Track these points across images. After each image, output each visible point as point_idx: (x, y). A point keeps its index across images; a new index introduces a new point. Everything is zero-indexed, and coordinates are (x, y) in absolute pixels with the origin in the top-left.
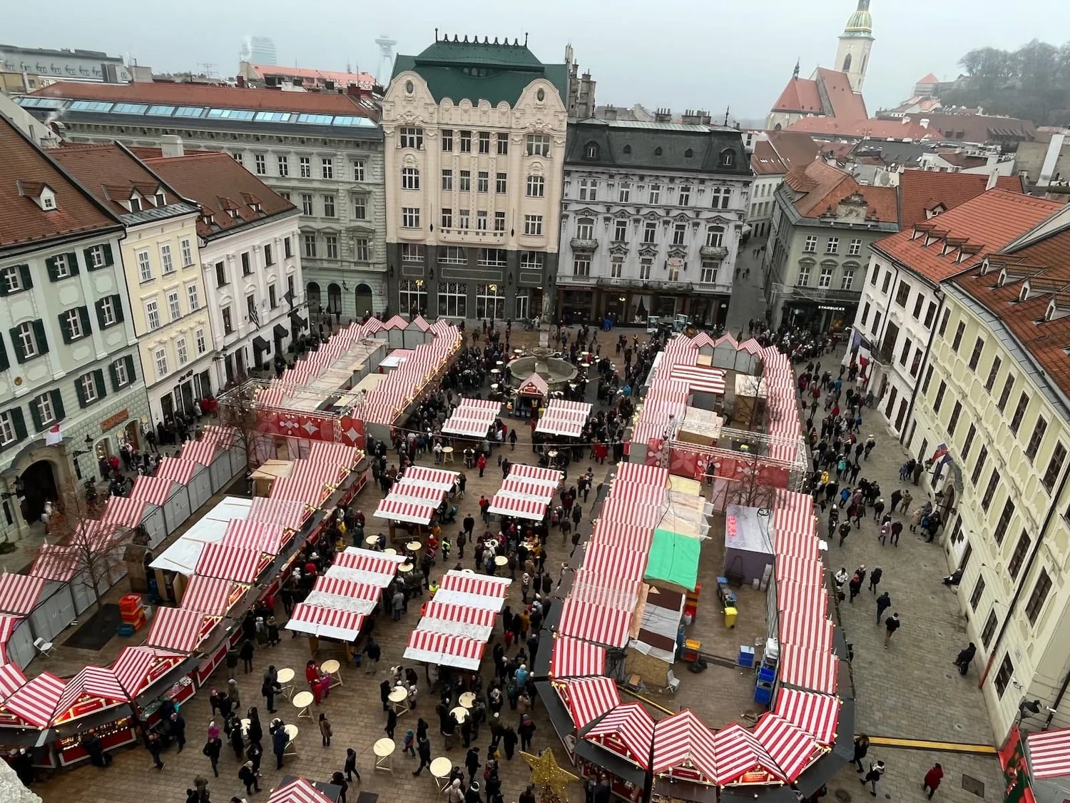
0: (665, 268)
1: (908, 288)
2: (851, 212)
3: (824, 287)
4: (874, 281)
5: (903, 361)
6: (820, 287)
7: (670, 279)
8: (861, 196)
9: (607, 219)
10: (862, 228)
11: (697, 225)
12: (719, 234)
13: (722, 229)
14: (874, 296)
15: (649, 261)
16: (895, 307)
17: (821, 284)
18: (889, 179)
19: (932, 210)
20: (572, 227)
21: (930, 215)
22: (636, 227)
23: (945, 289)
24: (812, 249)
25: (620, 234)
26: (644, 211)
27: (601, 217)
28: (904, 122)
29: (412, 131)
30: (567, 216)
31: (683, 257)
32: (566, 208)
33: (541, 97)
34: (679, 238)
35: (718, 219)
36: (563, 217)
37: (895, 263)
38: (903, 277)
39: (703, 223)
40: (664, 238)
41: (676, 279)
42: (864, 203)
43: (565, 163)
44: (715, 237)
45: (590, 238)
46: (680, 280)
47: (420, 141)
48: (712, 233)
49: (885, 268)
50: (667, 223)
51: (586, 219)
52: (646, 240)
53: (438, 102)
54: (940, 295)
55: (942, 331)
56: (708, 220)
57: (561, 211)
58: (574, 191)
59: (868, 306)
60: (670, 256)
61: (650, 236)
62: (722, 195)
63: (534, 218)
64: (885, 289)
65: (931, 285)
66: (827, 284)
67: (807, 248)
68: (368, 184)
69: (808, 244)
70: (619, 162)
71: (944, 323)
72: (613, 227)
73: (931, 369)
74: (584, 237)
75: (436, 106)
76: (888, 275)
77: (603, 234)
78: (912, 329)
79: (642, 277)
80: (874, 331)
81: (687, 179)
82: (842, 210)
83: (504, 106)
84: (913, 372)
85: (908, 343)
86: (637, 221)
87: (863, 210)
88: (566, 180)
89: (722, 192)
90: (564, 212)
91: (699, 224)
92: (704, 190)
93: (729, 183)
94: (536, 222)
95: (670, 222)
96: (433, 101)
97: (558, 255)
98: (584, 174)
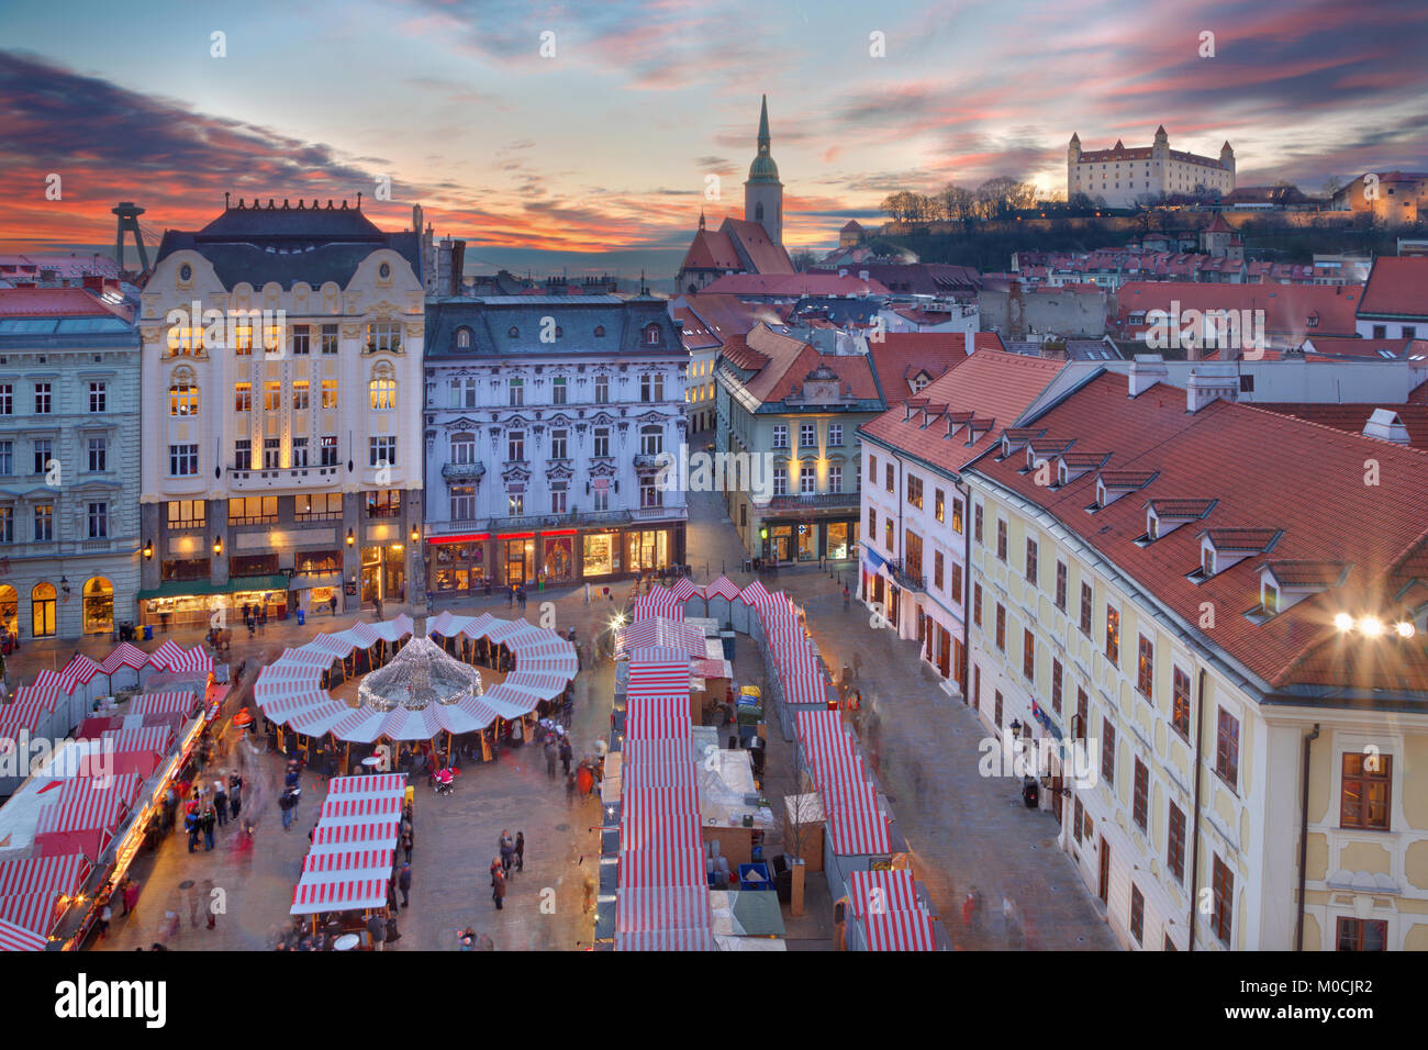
0: (588, 492)
1: (920, 483)
2: (821, 390)
3: (807, 493)
4: (873, 478)
5: (939, 582)
6: (803, 494)
7: (597, 507)
8: (828, 369)
9: (494, 431)
10: (839, 409)
11: (624, 426)
12: (657, 435)
13: (659, 429)
14: (876, 497)
15: (563, 486)
16: (909, 510)
17: (804, 489)
18: (854, 346)
19: (915, 379)
20: (443, 448)
21: (913, 385)
22: (539, 438)
23: (969, 480)
24: (783, 443)
25: (516, 453)
26: (547, 415)
27: (485, 430)
28: (841, 276)
30: (433, 434)
31: (612, 474)
32: (431, 420)
33: (384, 270)
34: (601, 448)
35: (652, 415)
36: (428, 435)
37: (895, 451)
38: (910, 468)
39: (633, 424)
40: (580, 450)
41: (605, 507)
42: (834, 378)
43: (426, 358)
44: (651, 440)
45: (472, 461)
46: (610, 508)
48: (646, 436)
49: (884, 458)
50: (581, 428)
51: (463, 432)
53: (229, 289)
54: (963, 487)
55: (979, 536)
56: (639, 418)
57: (425, 426)
58: (445, 396)
59: (873, 514)
60: (592, 474)
61: (559, 450)
62: (652, 384)
63: (382, 441)
64: (890, 486)
65: (949, 476)
66: (811, 489)
67: (776, 443)
68: (113, 415)
69: (776, 437)
70: (503, 351)
71: (979, 523)
72: (504, 442)
73: (978, 589)
74: (462, 461)
75: (227, 293)
76: (890, 469)
77: (490, 452)
78: (940, 536)
79: (555, 509)
80: (890, 547)
81: (602, 366)
82: (810, 388)
83: (330, 288)
84: (956, 596)
85: (939, 558)
86: (538, 429)
87: (835, 386)
88: (428, 382)
89: (652, 379)
90: (429, 428)
91: (627, 425)
92: (627, 379)
93: (660, 366)
94: (388, 447)
95: (586, 426)
96: (223, 288)
97: (424, 492)
98: (455, 372)
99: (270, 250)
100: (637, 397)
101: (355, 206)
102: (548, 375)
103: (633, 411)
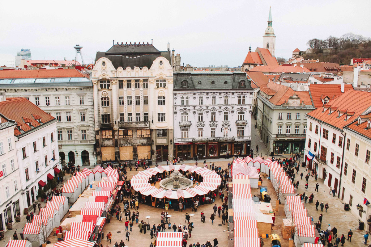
0: (222, 131)
1: (327, 132)
2: (294, 102)
3: (288, 134)
4: (311, 129)
5: (332, 162)
6: (287, 134)
7: (224, 136)
8: (297, 95)
9: (194, 112)
10: (299, 108)
11: (233, 112)
12: (243, 115)
13: (243, 113)
14: (311, 136)
15: (214, 129)
16: (323, 140)
17: (287, 132)
18: (304, 88)
19: (324, 99)
20: (179, 117)
21: (323, 101)
22: (207, 115)
23: (345, 131)
24: (281, 118)
25: (201, 119)
26: (210, 108)
27: (191, 112)
28: (295, 66)
29: (105, 82)
30: (176, 113)
31: (229, 126)
32: (176, 109)
33: (161, 63)
34: (226, 118)
35: (241, 108)
36: (175, 113)
37: (320, 121)
38: (324, 127)
39: (236, 111)
40: (220, 118)
41: (227, 136)
42: (298, 98)
43: (174, 90)
44: (241, 116)
45: (188, 121)
47: (109, 85)
48: (240, 115)
49: (315, 123)
51: (185, 112)
52: (225, 120)
53: (116, 69)
54: (344, 133)
55: (348, 148)
56: (237, 109)
58: (178, 101)
59: (310, 141)
60: (223, 126)
61: (213, 118)
62: (242, 99)
63: (162, 114)
64: (317, 133)
65: (339, 129)
66: (289, 132)
67: (279, 118)
68: (86, 106)
69: (279, 116)
70: (197, 88)
71: (348, 145)
72: (197, 116)
73: (346, 165)
74: (185, 121)
75: (116, 70)
76: (317, 126)
77: (193, 119)
78: (333, 148)
79: (212, 136)
80: (315, 150)
81: (227, 93)
82: (290, 101)
83: (145, 68)
84: (338, 166)
85: (333, 154)
86: (207, 112)
87: (298, 101)
88: (175, 97)
89: (242, 97)
90: (175, 111)
91: (234, 111)
92: (234, 97)
93: (244, 94)
94: (163, 116)
95: (221, 111)
96: (114, 69)
97: (174, 129)
98: (183, 94)
99: (127, 57)
100: (237, 103)
101: (151, 44)
102: (210, 95)
103: (236, 107)
